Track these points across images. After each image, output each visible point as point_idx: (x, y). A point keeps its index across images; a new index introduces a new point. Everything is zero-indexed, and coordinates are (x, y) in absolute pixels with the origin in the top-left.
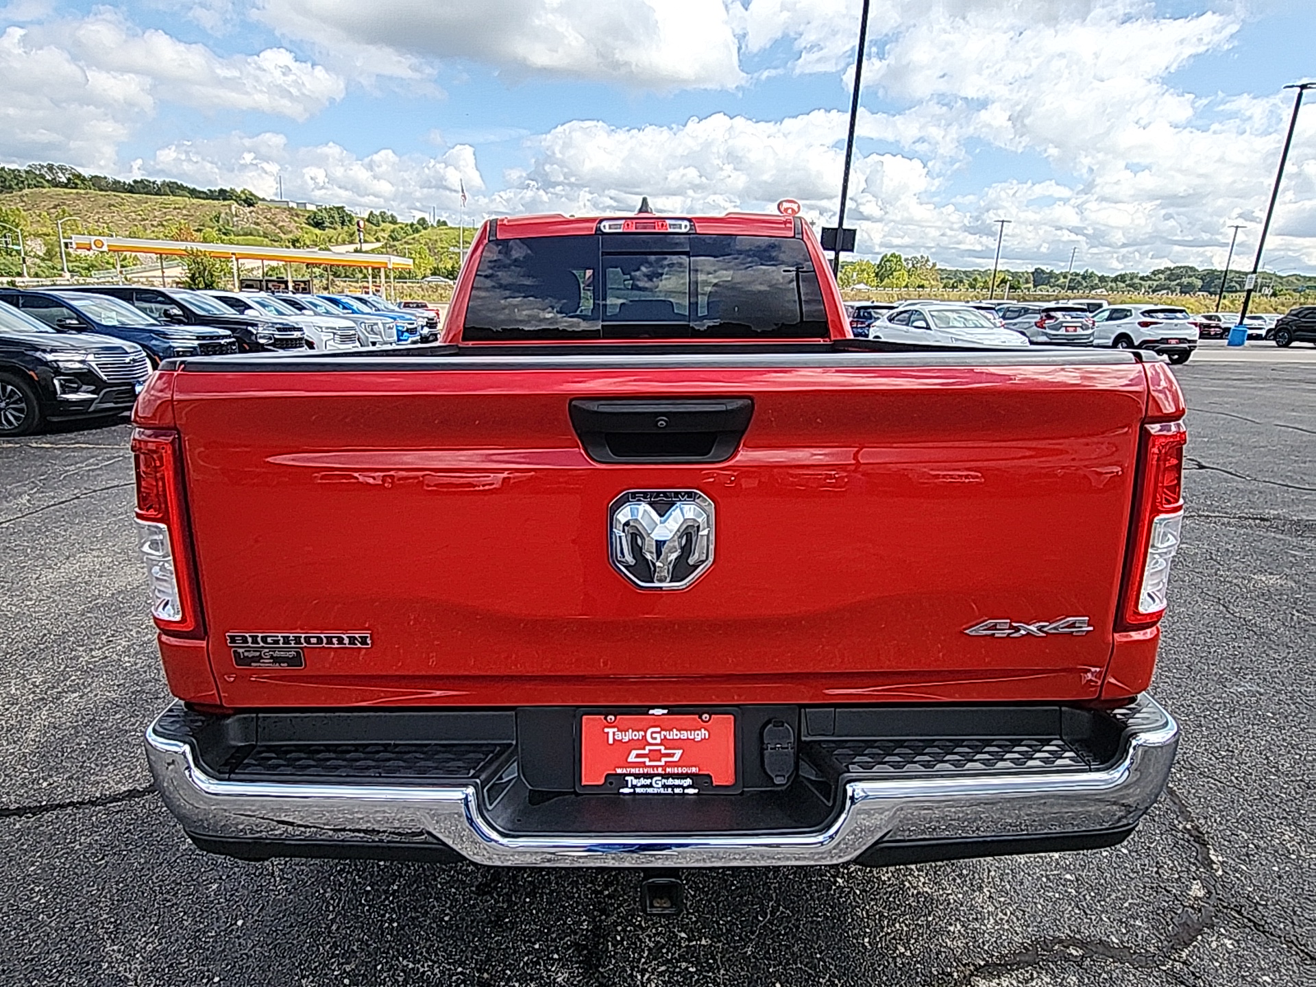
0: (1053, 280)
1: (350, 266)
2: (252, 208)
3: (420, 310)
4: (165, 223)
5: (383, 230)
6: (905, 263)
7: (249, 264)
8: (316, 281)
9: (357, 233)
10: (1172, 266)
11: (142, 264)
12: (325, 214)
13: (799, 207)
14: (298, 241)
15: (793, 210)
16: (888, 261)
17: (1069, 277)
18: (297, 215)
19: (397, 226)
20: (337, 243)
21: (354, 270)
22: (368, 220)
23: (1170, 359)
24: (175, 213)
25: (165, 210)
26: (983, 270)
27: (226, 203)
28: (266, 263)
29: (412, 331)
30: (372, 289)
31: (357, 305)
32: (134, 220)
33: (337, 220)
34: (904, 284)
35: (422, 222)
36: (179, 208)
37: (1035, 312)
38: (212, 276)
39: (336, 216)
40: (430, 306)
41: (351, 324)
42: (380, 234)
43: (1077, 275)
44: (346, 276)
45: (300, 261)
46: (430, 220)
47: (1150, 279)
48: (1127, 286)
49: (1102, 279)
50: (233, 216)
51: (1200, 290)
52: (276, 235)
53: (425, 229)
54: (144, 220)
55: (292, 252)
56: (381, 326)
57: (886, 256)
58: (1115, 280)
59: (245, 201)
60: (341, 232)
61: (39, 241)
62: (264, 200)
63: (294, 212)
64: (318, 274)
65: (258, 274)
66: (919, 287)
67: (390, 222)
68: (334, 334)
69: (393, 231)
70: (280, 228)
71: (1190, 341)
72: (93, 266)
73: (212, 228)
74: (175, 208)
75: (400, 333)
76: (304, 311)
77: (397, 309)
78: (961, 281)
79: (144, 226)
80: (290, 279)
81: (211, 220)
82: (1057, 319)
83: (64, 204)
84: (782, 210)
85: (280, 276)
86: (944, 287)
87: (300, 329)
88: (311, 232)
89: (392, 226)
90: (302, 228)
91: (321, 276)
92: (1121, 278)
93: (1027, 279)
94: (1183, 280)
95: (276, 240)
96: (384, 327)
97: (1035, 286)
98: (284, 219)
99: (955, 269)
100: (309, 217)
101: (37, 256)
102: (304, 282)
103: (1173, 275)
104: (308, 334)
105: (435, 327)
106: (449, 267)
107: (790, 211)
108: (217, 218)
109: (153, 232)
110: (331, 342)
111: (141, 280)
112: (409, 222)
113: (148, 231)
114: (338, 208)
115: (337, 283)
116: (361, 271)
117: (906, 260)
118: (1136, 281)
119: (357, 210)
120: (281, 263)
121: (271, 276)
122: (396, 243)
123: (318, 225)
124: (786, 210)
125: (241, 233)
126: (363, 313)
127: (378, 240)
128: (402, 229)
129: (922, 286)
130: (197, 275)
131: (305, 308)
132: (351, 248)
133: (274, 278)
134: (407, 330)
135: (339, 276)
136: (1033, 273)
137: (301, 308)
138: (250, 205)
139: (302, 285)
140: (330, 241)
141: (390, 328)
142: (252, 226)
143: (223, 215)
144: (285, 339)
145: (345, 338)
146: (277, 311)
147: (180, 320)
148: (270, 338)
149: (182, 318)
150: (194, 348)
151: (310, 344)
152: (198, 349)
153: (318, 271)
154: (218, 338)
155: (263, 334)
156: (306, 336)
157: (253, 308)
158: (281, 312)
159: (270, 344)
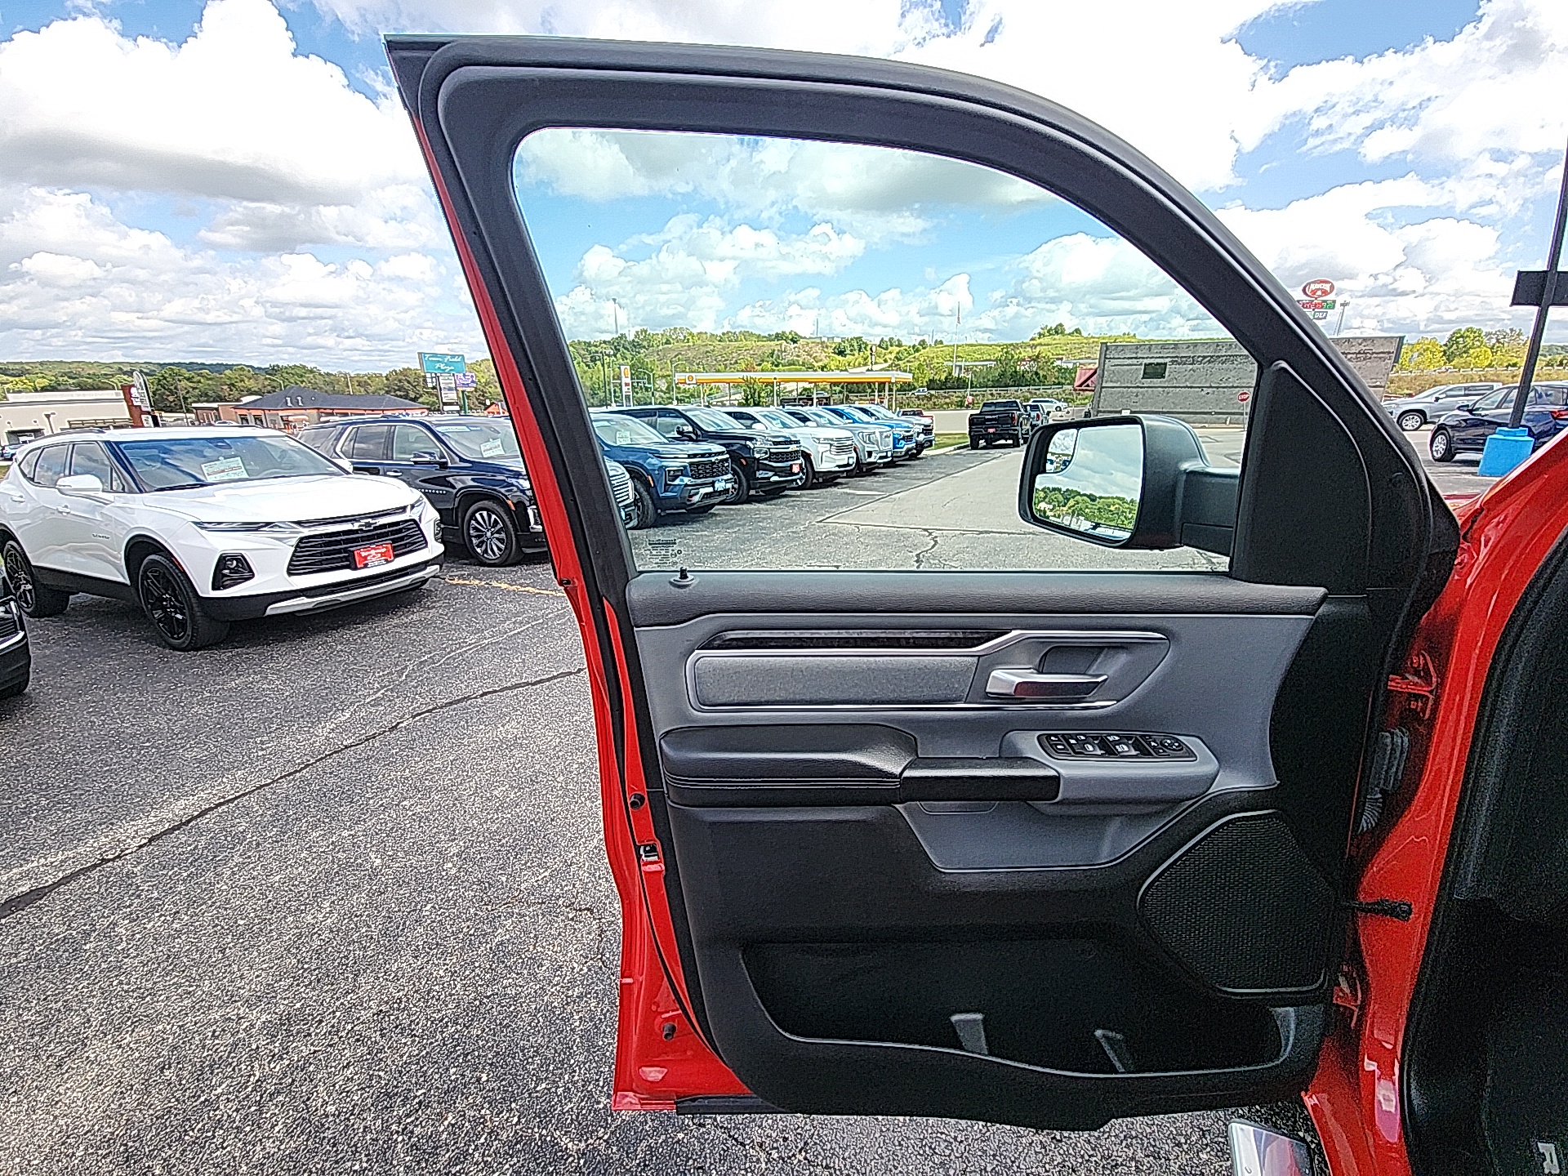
1: (862, 384)
2: (795, 345)
3: (917, 417)
4: (739, 361)
5: (890, 353)
7: (791, 386)
9: (870, 357)
12: (847, 344)
14: (826, 366)
15: (1323, 290)
18: (827, 347)
19: (902, 349)
20: (854, 367)
21: (865, 386)
22: (880, 346)
25: (738, 351)
27: (779, 342)
29: (908, 439)
30: (877, 400)
33: (856, 347)
35: (923, 343)
38: (760, 397)
39: (855, 344)
40: (925, 413)
42: (887, 357)
44: (859, 392)
45: (826, 381)
46: (929, 341)
50: (782, 352)
52: (811, 363)
53: (924, 348)
55: (821, 375)
56: (878, 434)
59: (792, 340)
60: (858, 357)
61: (664, 380)
62: (805, 338)
63: (825, 345)
67: (897, 346)
68: (831, 445)
69: (898, 353)
70: (814, 358)
73: (769, 362)
75: (896, 441)
76: (808, 423)
77: (895, 417)
80: (814, 396)
81: (768, 356)
84: (1308, 292)
87: (797, 442)
88: (836, 359)
89: (898, 349)
90: (829, 357)
95: (811, 368)
96: (881, 435)
98: (817, 350)
100: (835, 347)
101: (662, 391)
104: (807, 445)
105: (931, 434)
106: (943, 378)
107: (1319, 293)
108: (772, 354)
110: (828, 454)
112: (912, 345)
114: (857, 338)
116: (870, 387)
119: (871, 338)
120: (812, 384)
122: (900, 362)
123: (841, 353)
124: (1314, 292)
125: (787, 363)
126: (863, 423)
127: (886, 361)
128: (906, 350)
130: (749, 397)
131: (809, 420)
132: (865, 368)
134: (903, 439)
137: (804, 420)
138: (795, 342)
140: (849, 364)
141: (886, 437)
142: (795, 358)
143: (776, 352)
144: (781, 453)
145: (841, 449)
146: (783, 423)
147: (690, 437)
148: (766, 453)
149: (692, 435)
150: (685, 467)
151: (807, 456)
152: (688, 468)
153: (838, 389)
154: (710, 455)
155: (760, 448)
156: (802, 449)
157: (759, 422)
158: (785, 425)
159: (766, 459)
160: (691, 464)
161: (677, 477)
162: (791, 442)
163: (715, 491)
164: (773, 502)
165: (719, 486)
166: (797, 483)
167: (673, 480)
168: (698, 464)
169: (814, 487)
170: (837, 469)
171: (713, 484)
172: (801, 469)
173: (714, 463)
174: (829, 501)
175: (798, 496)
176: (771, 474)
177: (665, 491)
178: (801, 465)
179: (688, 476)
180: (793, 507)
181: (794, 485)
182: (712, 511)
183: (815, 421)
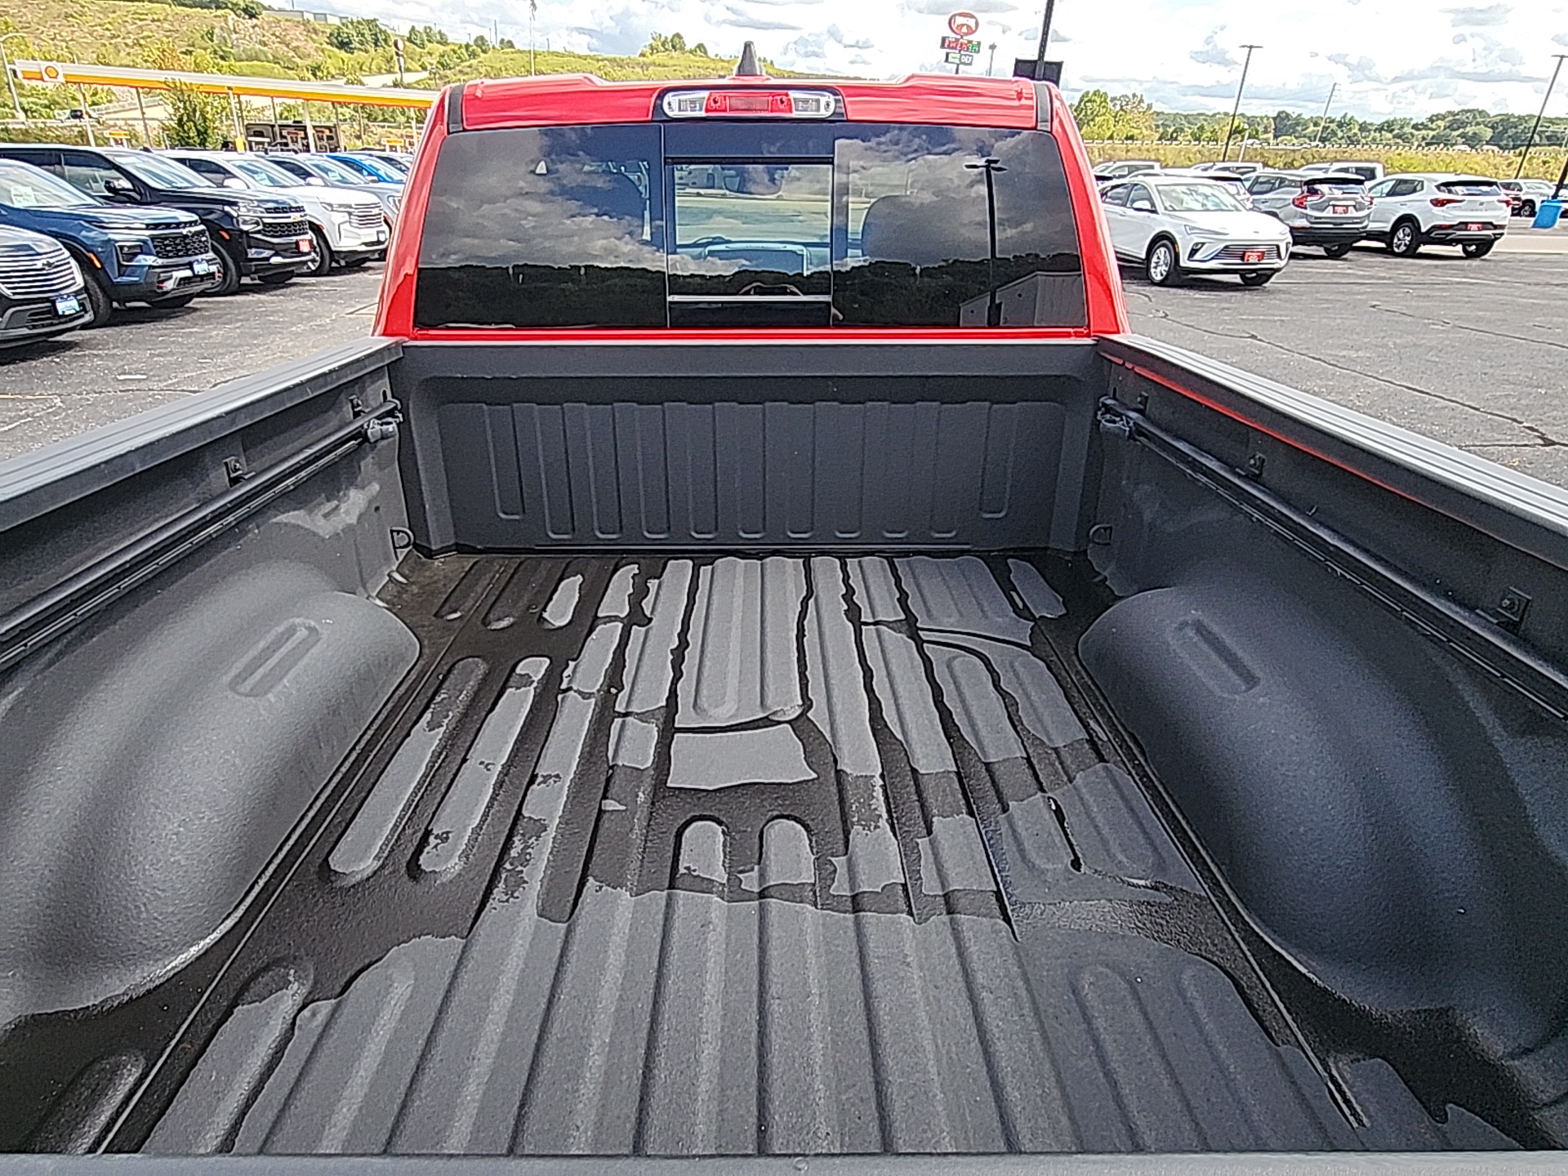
0: (1299, 128)
1: (388, 106)
2: (254, 21)
4: (142, 42)
5: (430, 53)
6: (1110, 105)
8: (345, 127)
9: (395, 58)
10: (1457, 109)
11: (119, 101)
12: (352, 30)
13: (977, 24)
14: (319, 68)
15: (969, 27)
16: (1089, 101)
17: (1323, 124)
18: (315, 32)
19: (448, 48)
20: (371, 73)
21: (393, 111)
22: (409, 40)
23: (1465, 250)
24: (153, 26)
25: (140, 23)
26: (1210, 114)
27: (220, 12)
28: (277, 101)
30: (416, 138)
31: (384, 169)
32: (102, 36)
33: (369, 39)
34: (1109, 134)
35: (480, 41)
36: (159, 20)
37: (1293, 184)
38: (205, 120)
39: (367, 32)
41: (373, 199)
42: (426, 60)
43: (1332, 121)
44: (385, 120)
45: (322, 98)
46: (492, 40)
47: (1426, 127)
48: (1394, 137)
49: (1363, 127)
50: (230, 32)
51: (1488, 143)
52: (289, 60)
53: (484, 52)
54: (114, 37)
55: (314, 86)
57: (1088, 93)
58: (1380, 129)
59: (245, 10)
60: (373, 56)
62: (270, 8)
63: (310, 28)
64: (348, 116)
65: (268, 117)
66: (1127, 138)
67: (438, 42)
68: (350, 214)
69: (443, 55)
70: (295, 49)
71: (1496, 227)
72: (56, 103)
73: (205, 49)
74: (153, 21)
76: (309, 180)
78: (1182, 130)
79: (116, 46)
80: (308, 124)
81: (202, 37)
82: (1323, 195)
83: (7, 13)
84: (954, 28)
85: (298, 119)
86: (1160, 139)
87: (299, 209)
88: (336, 56)
89: (442, 48)
90: (323, 51)
91: (352, 119)
92: (1388, 126)
93: (1266, 128)
94: (1468, 129)
95: (290, 68)
97: (1276, 137)
98: (297, 36)
99: (1174, 112)
100: (331, 34)
102: (329, 128)
103: (1456, 121)
104: (314, 213)
107: (964, 30)
108: (211, 35)
109: (129, 54)
110: (347, 226)
111: (118, 123)
112: (464, 43)
113: (122, 54)
114: (369, 22)
115: (373, 129)
116: (403, 113)
117: (1113, 99)
118: (1408, 130)
119: (394, 23)
120: (300, 102)
121: (286, 118)
122: (448, 72)
123: (344, 45)
124: (960, 27)
125: (244, 57)
127: (424, 68)
128: (455, 52)
129: (1131, 138)
130: (185, 118)
131: (310, 175)
132: (389, 79)
133: (290, 122)
135: (375, 120)
136: (1274, 119)
137: (303, 173)
138: (252, 16)
139: (327, 132)
140: (361, 69)
142: (258, 46)
143: (217, 31)
144: (279, 224)
145: (366, 220)
146: (271, 179)
147: (129, 196)
148: (257, 223)
149: (132, 194)
150: (144, 242)
151: (317, 229)
152: (150, 242)
153: (347, 112)
154: (178, 225)
155: (247, 217)
156: (308, 218)
157: (235, 176)
158: (274, 183)
159: (258, 232)
160: (153, 238)
161: (136, 254)
162: (291, 209)
163: (195, 276)
164: (278, 292)
165: (201, 268)
166: (309, 268)
167: (130, 260)
168: (164, 238)
169: (332, 272)
170: (364, 248)
171: (190, 266)
172: (313, 248)
173: (186, 237)
174: (359, 290)
175: (313, 285)
176: (267, 253)
177: (120, 275)
178: (311, 241)
179: (150, 254)
180: (310, 298)
181: (305, 270)
182: (190, 305)
183: (322, 178)
